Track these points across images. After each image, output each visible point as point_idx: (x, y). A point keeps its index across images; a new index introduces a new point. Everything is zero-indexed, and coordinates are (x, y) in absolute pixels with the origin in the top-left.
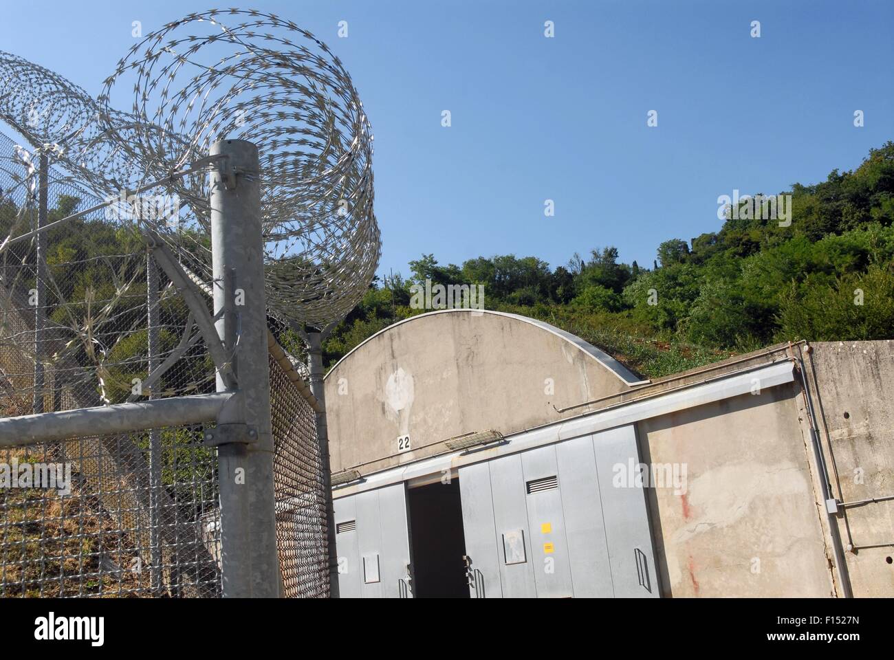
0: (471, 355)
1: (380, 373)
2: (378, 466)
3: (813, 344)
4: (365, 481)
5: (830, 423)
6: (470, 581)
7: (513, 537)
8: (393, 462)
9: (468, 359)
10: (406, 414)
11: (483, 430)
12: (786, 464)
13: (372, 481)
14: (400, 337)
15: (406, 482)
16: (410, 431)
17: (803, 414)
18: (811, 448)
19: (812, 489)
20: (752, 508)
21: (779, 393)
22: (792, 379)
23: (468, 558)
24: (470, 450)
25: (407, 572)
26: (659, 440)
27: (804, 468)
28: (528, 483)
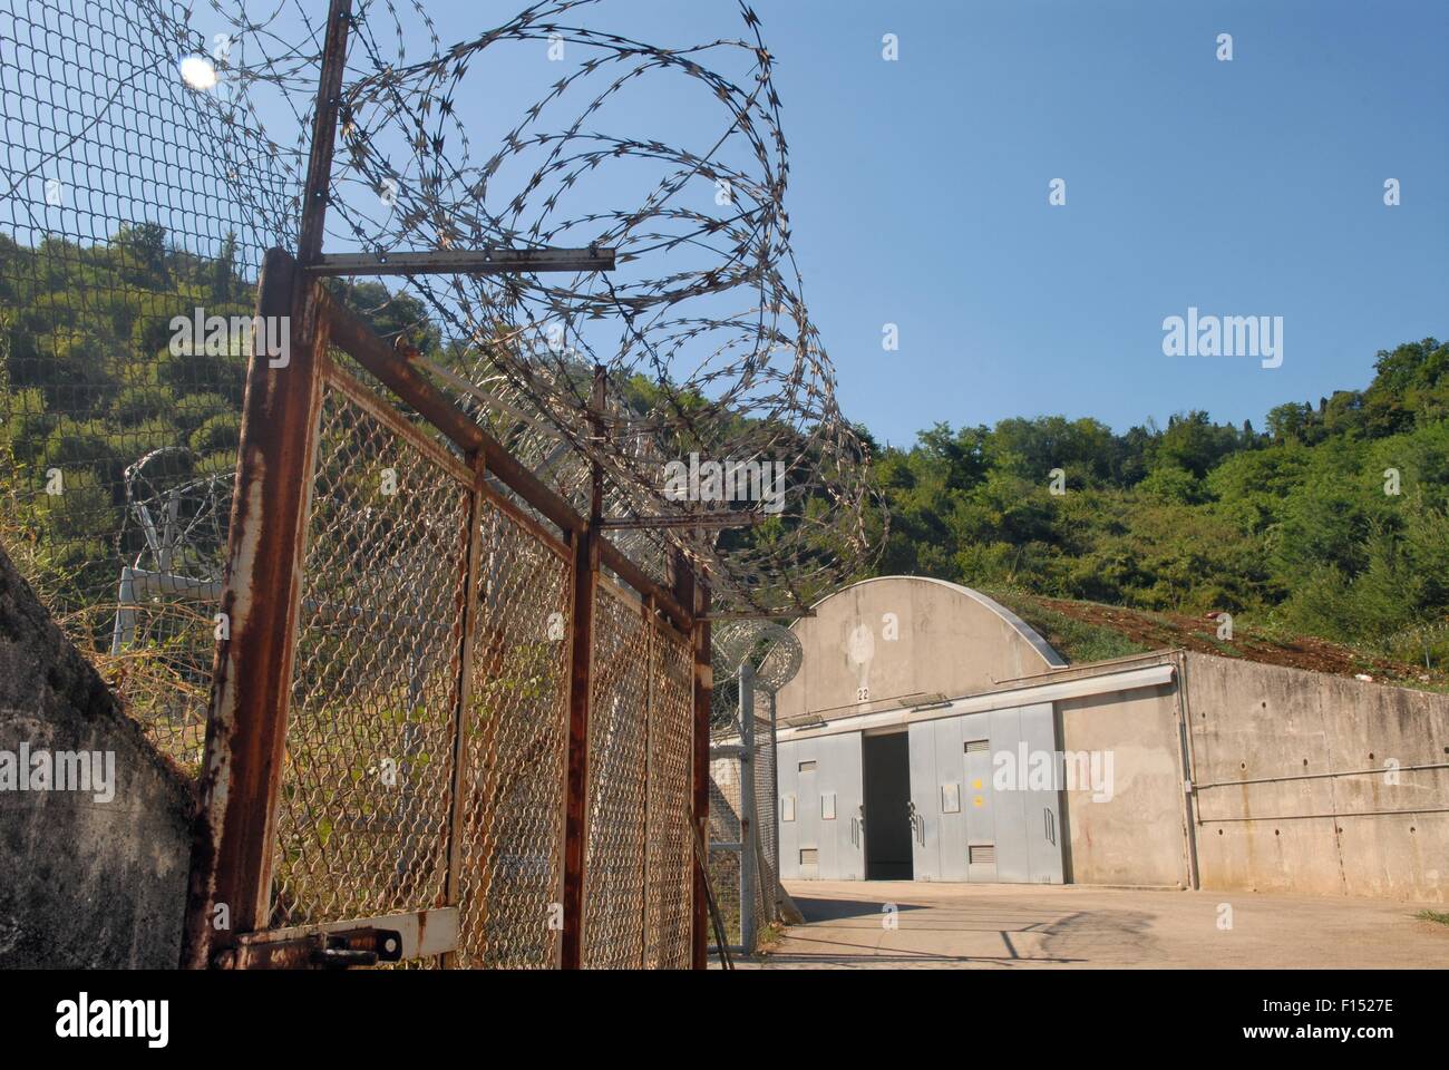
0: (926, 622)
1: (845, 625)
2: (839, 713)
3: (1187, 653)
4: (826, 725)
5: (1193, 720)
6: (913, 824)
7: (950, 789)
8: (853, 711)
9: (920, 625)
10: (866, 668)
11: (932, 691)
12: (1162, 749)
13: (833, 726)
14: (864, 595)
15: (863, 731)
16: (868, 683)
17: (1176, 710)
18: (1179, 738)
19: (1177, 771)
20: (1135, 782)
21: (1162, 690)
22: (1170, 681)
23: (912, 804)
24: (920, 708)
25: (859, 812)
26: (1071, 718)
27: (1173, 754)
28: (966, 744)
